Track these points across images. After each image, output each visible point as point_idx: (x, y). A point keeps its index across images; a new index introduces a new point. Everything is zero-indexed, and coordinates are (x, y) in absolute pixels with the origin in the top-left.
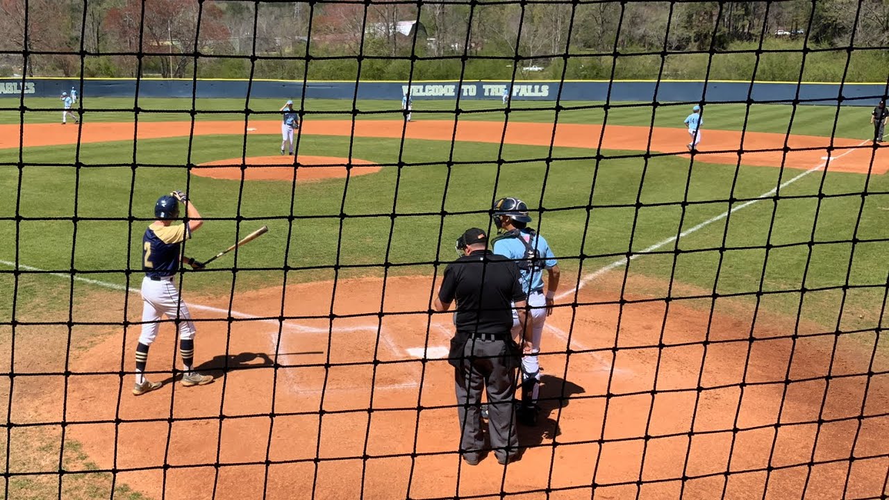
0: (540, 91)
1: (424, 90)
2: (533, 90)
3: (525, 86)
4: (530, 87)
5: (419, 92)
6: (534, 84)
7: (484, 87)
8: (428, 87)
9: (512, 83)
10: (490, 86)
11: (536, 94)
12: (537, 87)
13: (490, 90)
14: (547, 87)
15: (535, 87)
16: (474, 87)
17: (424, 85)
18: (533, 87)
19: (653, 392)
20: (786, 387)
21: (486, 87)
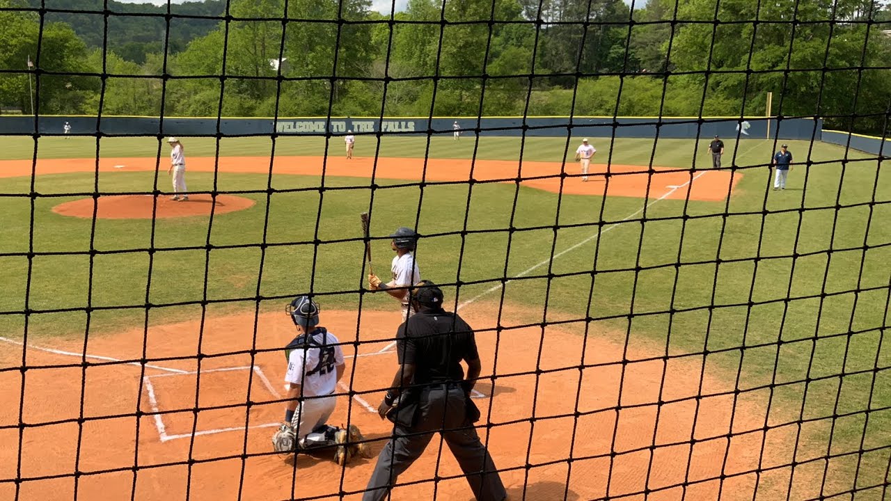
0: (406, 127)
1: (295, 127)
2: (400, 127)
3: (393, 123)
4: (397, 123)
5: (289, 128)
6: (400, 121)
7: (353, 123)
8: (298, 124)
9: (381, 120)
10: (359, 123)
11: (404, 130)
12: (403, 124)
13: (359, 126)
14: (413, 123)
15: (402, 123)
16: (344, 123)
17: (295, 121)
18: (400, 123)
19: (532, 420)
20: (659, 409)
21: (355, 124)
